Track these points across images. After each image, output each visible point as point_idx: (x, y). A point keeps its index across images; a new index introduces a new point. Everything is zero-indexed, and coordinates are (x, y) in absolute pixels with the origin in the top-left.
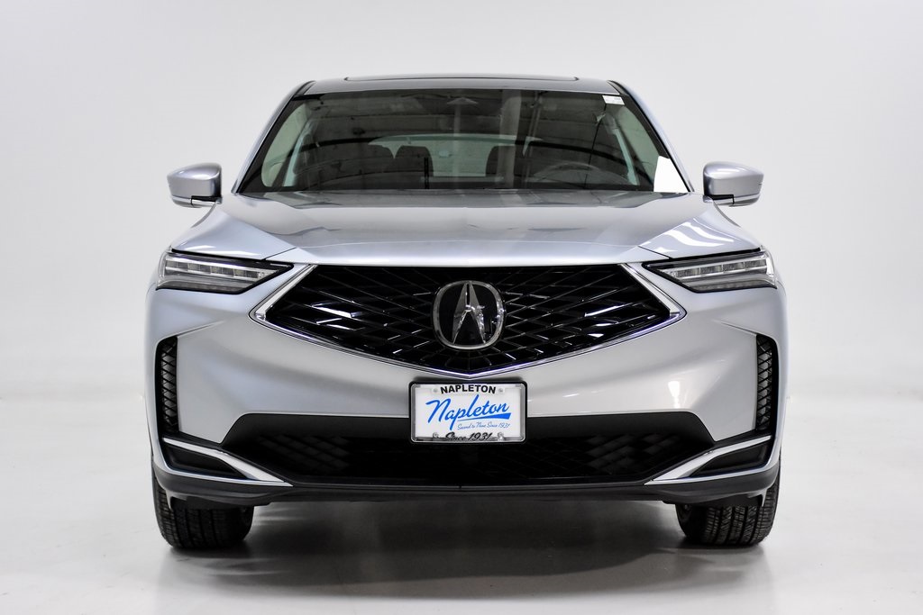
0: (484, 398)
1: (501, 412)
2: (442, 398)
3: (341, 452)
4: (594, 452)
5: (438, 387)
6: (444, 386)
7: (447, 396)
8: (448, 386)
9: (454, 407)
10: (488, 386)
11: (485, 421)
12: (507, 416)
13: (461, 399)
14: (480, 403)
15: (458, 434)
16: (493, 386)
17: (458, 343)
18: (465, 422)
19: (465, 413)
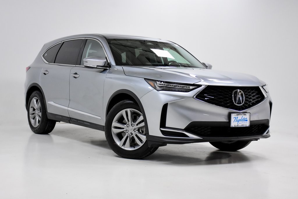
1: (246, 120)
2: (236, 116)
5: (236, 114)
7: (238, 116)
8: (238, 114)
9: (238, 119)
11: (244, 122)
12: (247, 121)
13: (240, 117)
14: (243, 118)
15: (239, 125)
16: (244, 114)
17: (238, 104)
18: (240, 122)
19: (240, 120)
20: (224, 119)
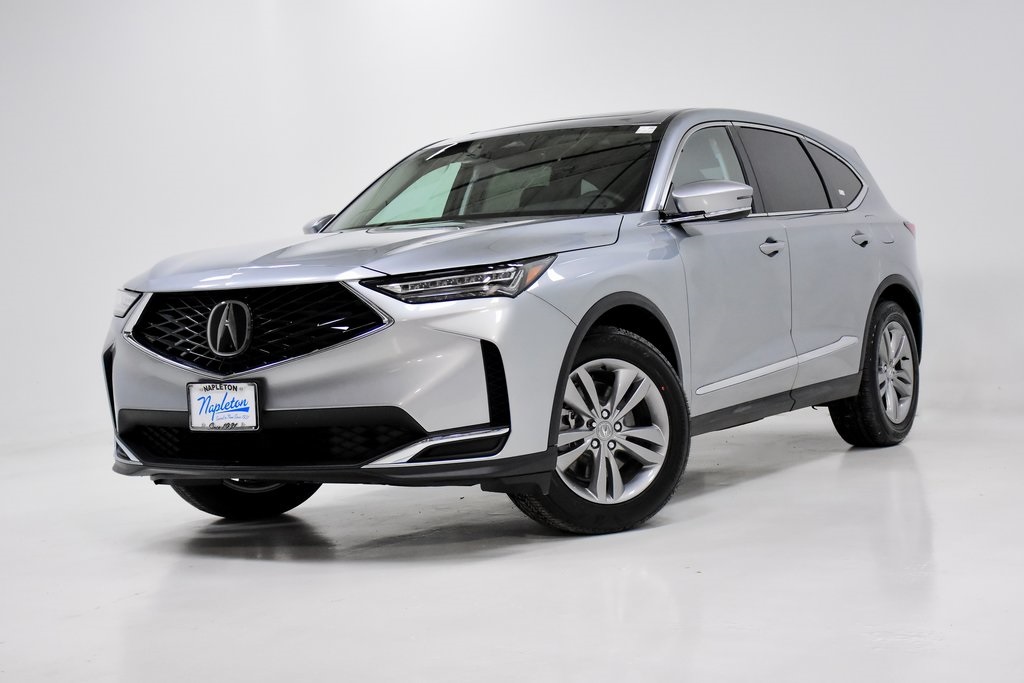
0: (232, 395)
1: (243, 406)
2: (206, 394)
3: (176, 440)
4: (336, 440)
5: (202, 386)
6: (205, 385)
7: (210, 393)
8: (209, 385)
9: (214, 402)
10: (232, 384)
11: (233, 414)
12: (246, 410)
13: (217, 396)
14: (229, 399)
15: (216, 425)
16: (235, 385)
17: (221, 350)
18: (219, 414)
19: (219, 407)
20: (175, 405)
